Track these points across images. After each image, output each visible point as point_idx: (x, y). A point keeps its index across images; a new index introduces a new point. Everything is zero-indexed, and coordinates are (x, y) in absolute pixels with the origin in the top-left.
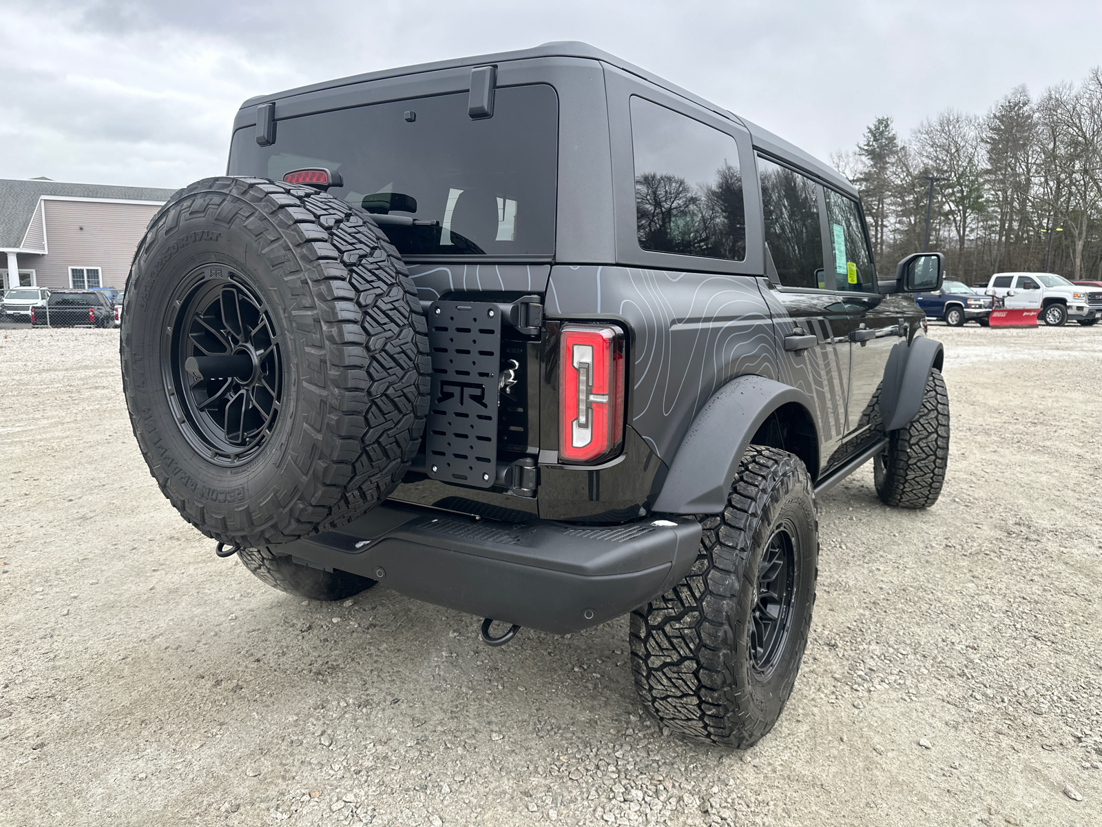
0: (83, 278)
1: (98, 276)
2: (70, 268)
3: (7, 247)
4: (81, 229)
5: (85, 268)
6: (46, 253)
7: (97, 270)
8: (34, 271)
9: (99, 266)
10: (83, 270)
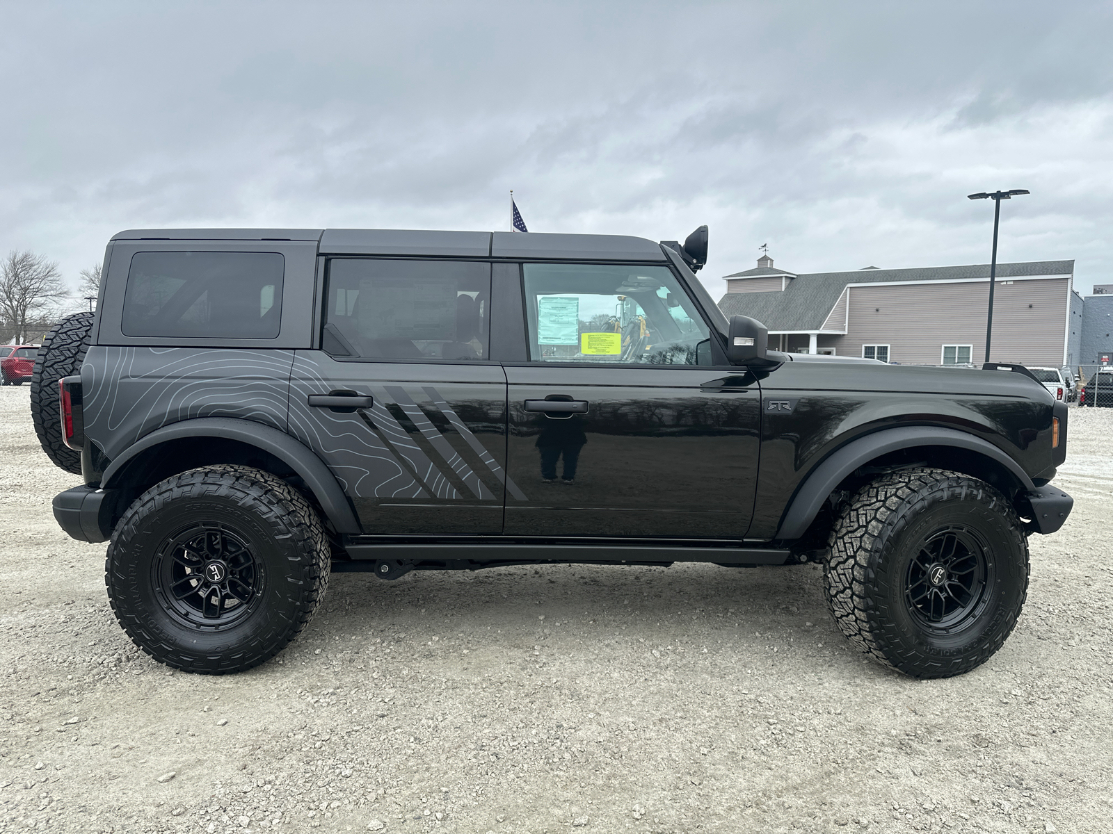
0: (874, 354)
1: (886, 353)
2: (863, 346)
3: (810, 329)
4: (877, 310)
5: (876, 345)
6: (846, 333)
7: (887, 347)
8: (834, 349)
9: (888, 343)
10: (874, 347)
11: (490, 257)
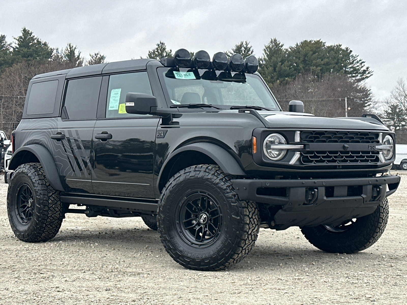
11: (102, 74)
